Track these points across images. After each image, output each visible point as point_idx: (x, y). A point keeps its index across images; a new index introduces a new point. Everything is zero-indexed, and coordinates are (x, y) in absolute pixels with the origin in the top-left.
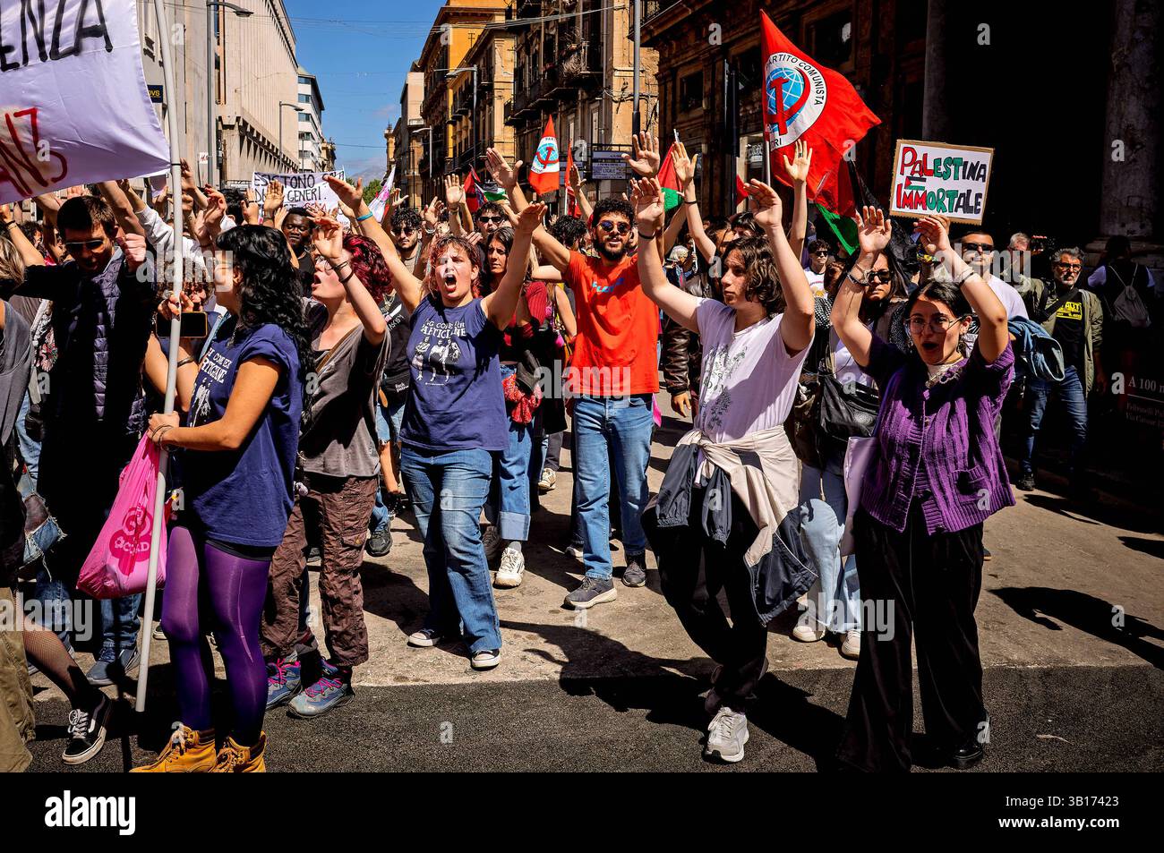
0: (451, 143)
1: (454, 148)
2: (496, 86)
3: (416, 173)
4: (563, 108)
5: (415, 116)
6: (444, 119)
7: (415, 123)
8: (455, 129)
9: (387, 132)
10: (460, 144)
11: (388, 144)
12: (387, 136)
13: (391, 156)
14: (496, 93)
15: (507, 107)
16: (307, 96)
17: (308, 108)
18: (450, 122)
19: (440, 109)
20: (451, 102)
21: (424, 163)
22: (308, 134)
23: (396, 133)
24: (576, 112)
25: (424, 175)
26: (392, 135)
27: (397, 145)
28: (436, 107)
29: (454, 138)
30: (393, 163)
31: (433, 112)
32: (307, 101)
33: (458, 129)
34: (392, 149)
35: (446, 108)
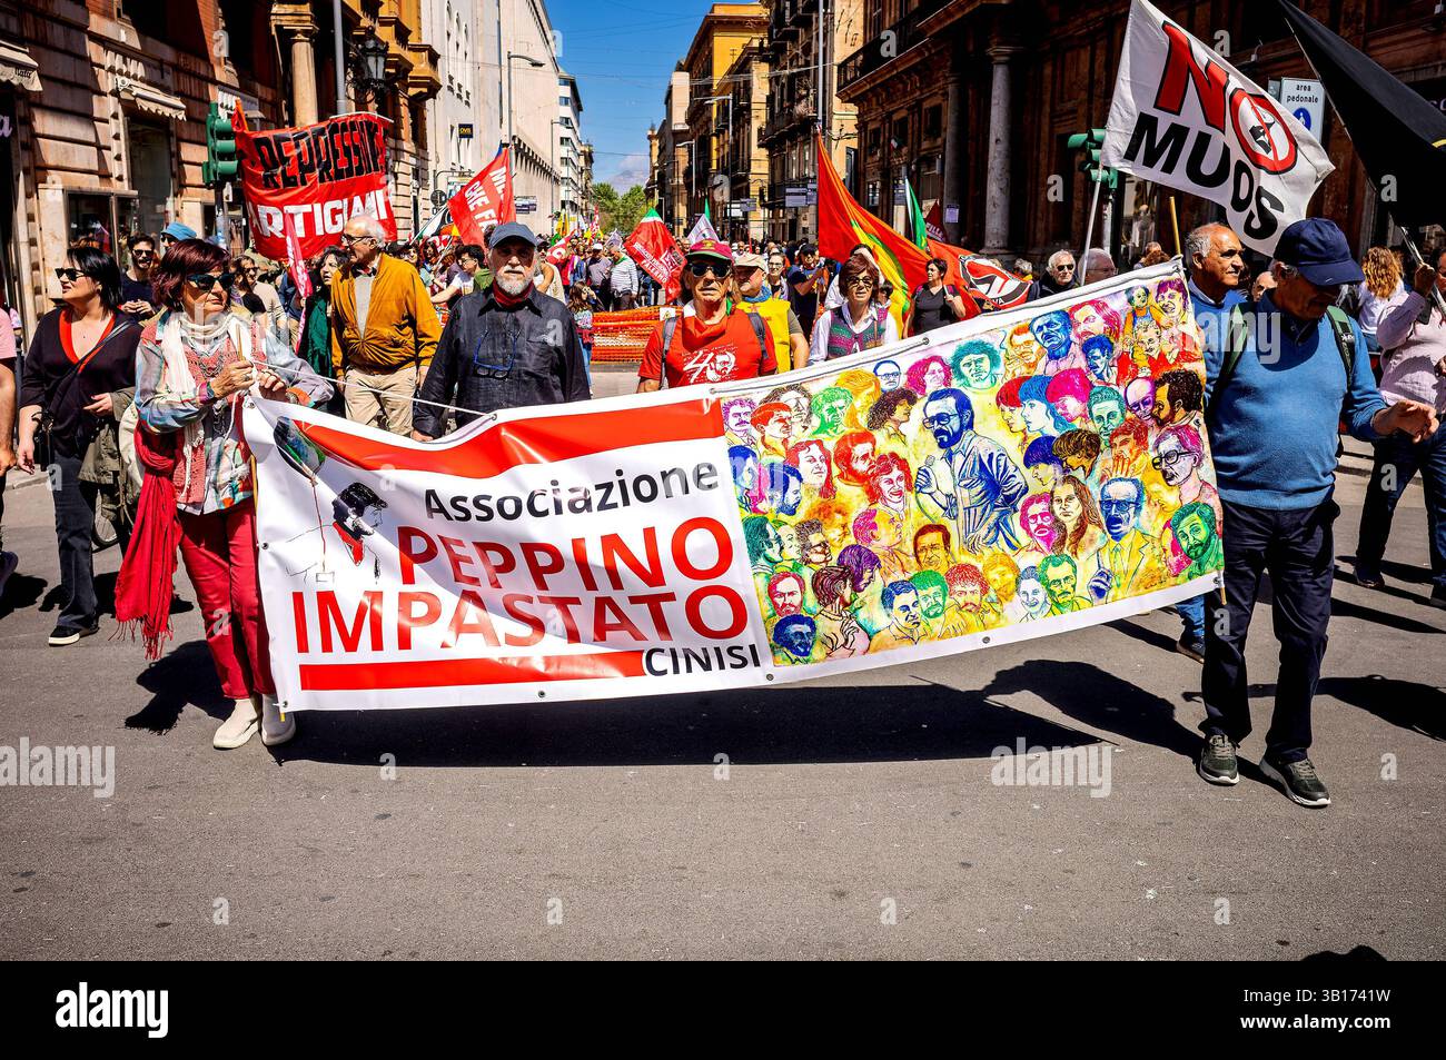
0: (714, 155)
1: (718, 160)
2: (753, 106)
3: (681, 181)
4: (801, 138)
5: (679, 121)
6: (708, 129)
7: (679, 128)
8: (718, 142)
9: (650, 133)
10: (723, 157)
11: (651, 147)
12: (650, 138)
13: (655, 160)
14: (754, 113)
15: (760, 130)
16: (566, 99)
17: (567, 111)
18: (713, 135)
19: (704, 118)
20: (715, 115)
21: (688, 173)
22: (567, 139)
23: (660, 136)
24: (809, 143)
25: (688, 185)
26: (656, 137)
27: (662, 149)
28: (701, 115)
29: (718, 150)
30: (656, 168)
31: (698, 119)
32: (566, 104)
33: (721, 143)
34: (656, 151)
35: (710, 119)
